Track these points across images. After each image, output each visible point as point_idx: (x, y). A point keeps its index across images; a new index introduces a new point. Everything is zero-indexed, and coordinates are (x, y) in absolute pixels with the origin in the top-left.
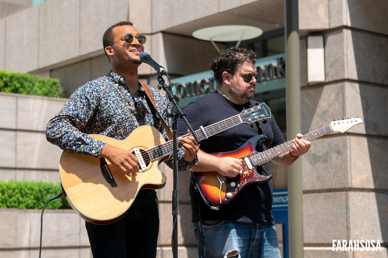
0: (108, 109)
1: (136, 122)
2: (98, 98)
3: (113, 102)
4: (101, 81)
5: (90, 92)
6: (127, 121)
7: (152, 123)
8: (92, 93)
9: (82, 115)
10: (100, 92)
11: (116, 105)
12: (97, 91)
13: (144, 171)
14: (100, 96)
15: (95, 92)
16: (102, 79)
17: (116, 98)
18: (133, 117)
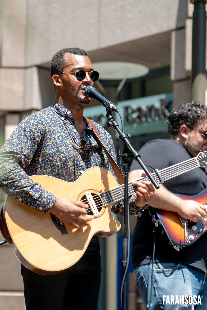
0: (51, 145)
1: (81, 161)
2: (43, 131)
3: (58, 138)
4: (46, 113)
5: (35, 124)
6: (71, 160)
7: (96, 163)
8: (37, 125)
9: (26, 150)
10: (46, 125)
11: (61, 141)
12: (42, 124)
13: (96, 218)
14: (46, 130)
15: (41, 125)
16: (46, 111)
17: (61, 134)
18: (78, 156)
